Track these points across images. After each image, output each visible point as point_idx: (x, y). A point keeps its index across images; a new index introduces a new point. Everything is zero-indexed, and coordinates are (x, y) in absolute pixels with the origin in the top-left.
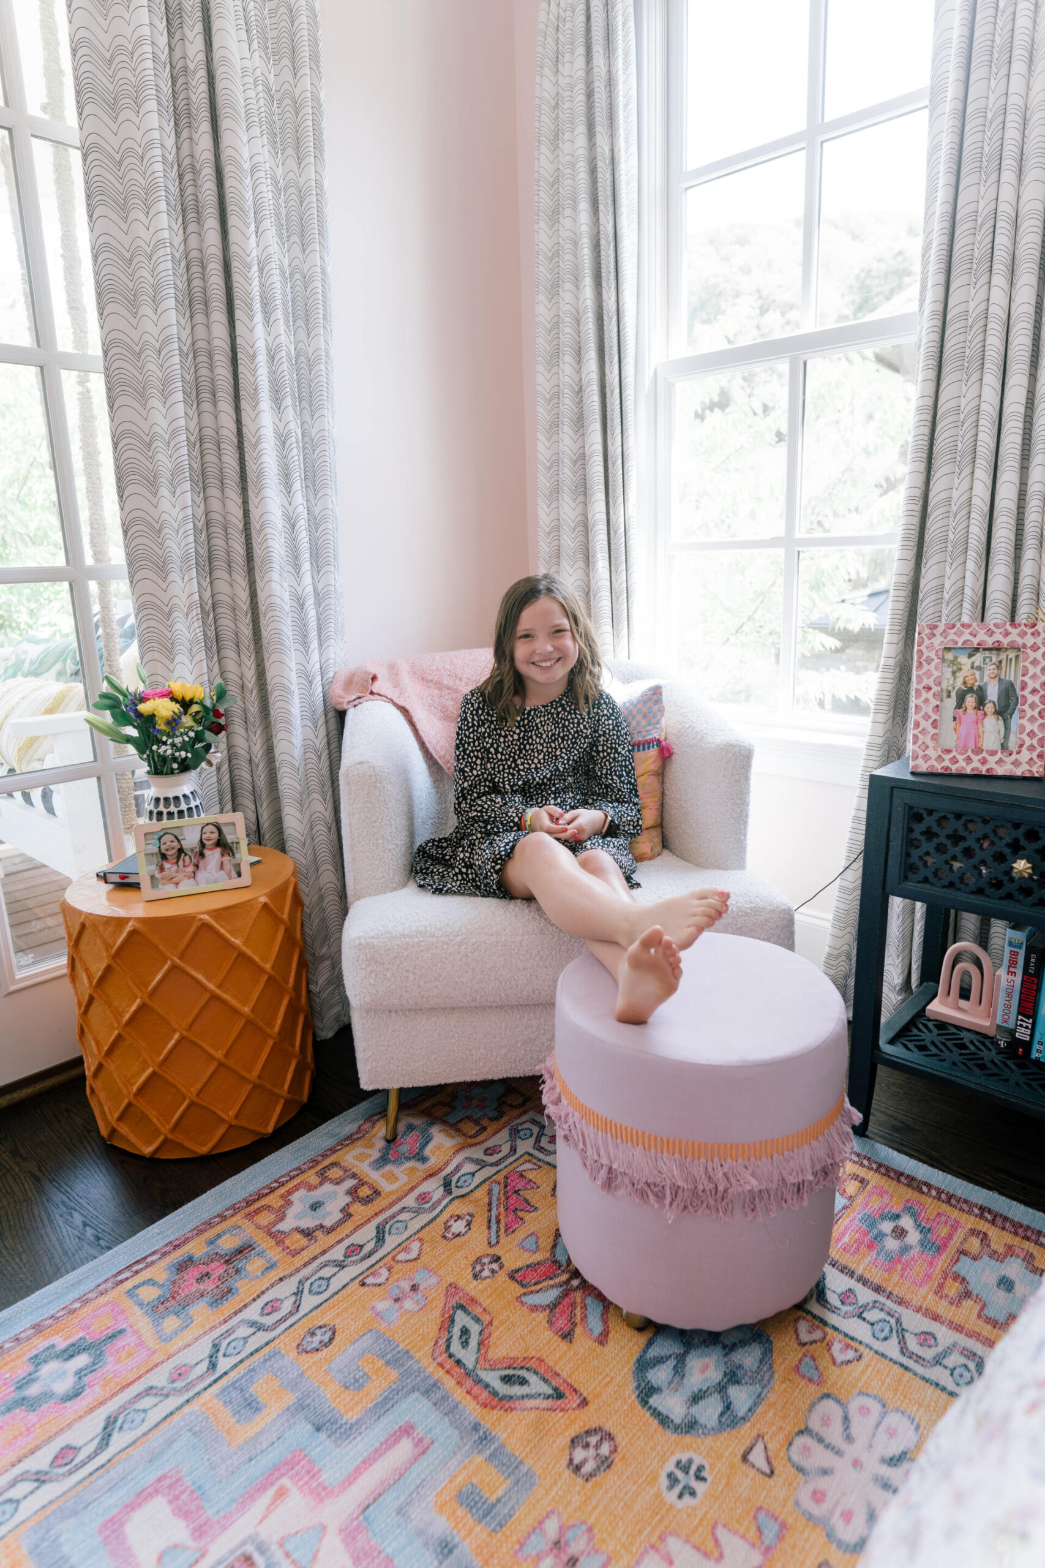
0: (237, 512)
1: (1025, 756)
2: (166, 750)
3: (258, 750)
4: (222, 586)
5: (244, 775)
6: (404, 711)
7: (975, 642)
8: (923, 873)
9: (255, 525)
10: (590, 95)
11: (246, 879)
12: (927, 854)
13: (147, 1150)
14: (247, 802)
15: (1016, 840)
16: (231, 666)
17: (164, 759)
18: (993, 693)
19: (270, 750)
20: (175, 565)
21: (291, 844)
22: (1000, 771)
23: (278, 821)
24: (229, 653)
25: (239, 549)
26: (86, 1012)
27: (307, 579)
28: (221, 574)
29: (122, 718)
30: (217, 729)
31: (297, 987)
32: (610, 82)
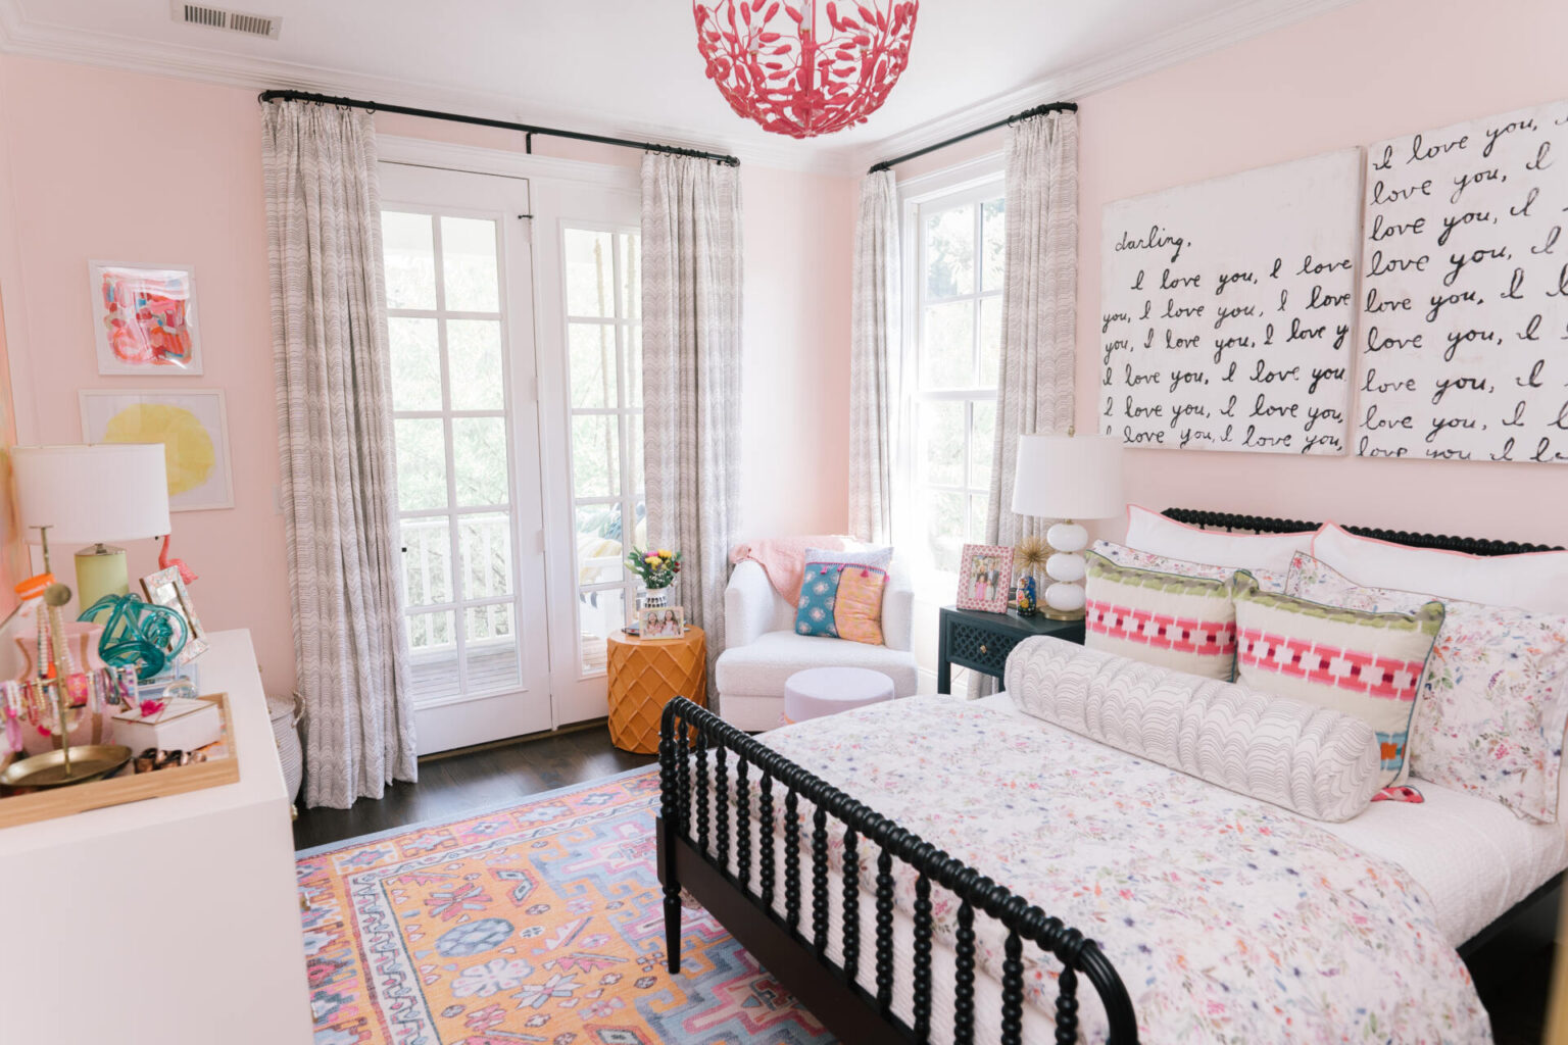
0: (693, 474)
1: (999, 603)
2: (655, 578)
3: (695, 581)
4: (684, 505)
5: (688, 592)
6: (763, 566)
8: (958, 651)
9: (700, 480)
10: (875, 271)
11: (682, 635)
12: (959, 644)
13: (632, 748)
14: (688, 604)
15: (984, 638)
16: (686, 541)
17: (653, 582)
18: (991, 576)
19: (700, 581)
20: (664, 498)
21: (706, 626)
22: (989, 609)
23: (701, 615)
24: (685, 535)
25: (693, 490)
26: (613, 685)
27: (723, 503)
28: (684, 500)
29: (638, 563)
30: (676, 571)
31: (700, 686)
32: (884, 266)
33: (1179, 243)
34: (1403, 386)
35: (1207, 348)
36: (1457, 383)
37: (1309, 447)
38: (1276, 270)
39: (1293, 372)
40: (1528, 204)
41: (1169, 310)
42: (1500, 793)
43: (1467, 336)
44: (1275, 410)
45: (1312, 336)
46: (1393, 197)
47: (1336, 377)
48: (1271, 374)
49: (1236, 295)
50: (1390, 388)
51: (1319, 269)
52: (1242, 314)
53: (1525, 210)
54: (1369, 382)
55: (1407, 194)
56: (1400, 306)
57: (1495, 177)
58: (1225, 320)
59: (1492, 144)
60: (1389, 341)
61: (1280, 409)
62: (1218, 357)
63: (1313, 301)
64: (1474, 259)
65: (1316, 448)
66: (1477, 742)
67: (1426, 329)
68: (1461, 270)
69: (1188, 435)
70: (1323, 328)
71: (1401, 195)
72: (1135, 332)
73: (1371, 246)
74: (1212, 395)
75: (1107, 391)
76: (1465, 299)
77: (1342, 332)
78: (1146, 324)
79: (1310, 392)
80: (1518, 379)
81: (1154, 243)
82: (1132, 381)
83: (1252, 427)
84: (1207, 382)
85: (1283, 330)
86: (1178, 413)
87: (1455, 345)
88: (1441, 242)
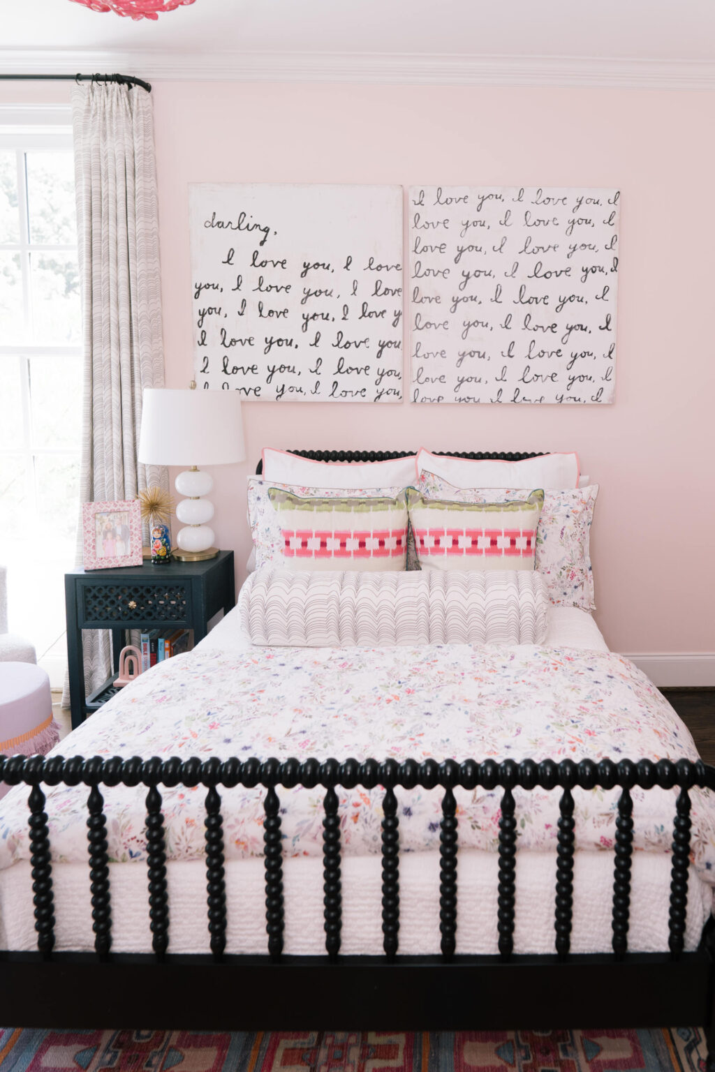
7: (109, 510)
8: (94, 615)
12: (95, 606)
15: (130, 594)
18: (119, 531)
22: (124, 564)
33: (266, 230)
34: (439, 355)
35: (295, 319)
36: (470, 354)
37: (379, 397)
38: (348, 264)
39: (365, 342)
40: (502, 246)
41: (260, 285)
42: (574, 600)
43: (474, 324)
44: (353, 370)
45: (377, 316)
46: (426, 226)
47: (395, 347)
48: (348, 342)
49: (316, 279)
50: (431, 356)
51: (379, 268)
52: (323, 294)
53: (500, 249)
54: (417, 351)
55: (435, 225)
56: (434, 300)
57: (483, 225)
58: (309, 298)
59: (481, 204)
60: (428, 324)
61: (357, 369)
62: (305, 327)
63: (377, 291)
64: (475, 275)
65: (384, 397)
66: (561, 572)
67: (450, 317)
68: (468, 281)
69: (283, 389)
70: (384, 311)
71: (431, 225)
72: (230, 302)
73: (413, 258)
74: (302, 357)
75: (202, 351)
76: (472, 300)
77: (398, 315)
78: (239, 296)
79: (378, 357)
80: (502, 352)
81: (243, 226)
82: (227, 343)
83: (336, 382)
84: (296, 347)
85: (355, 311)
86: (273, 372)
87: (467, 329)
88: (456, 261)
